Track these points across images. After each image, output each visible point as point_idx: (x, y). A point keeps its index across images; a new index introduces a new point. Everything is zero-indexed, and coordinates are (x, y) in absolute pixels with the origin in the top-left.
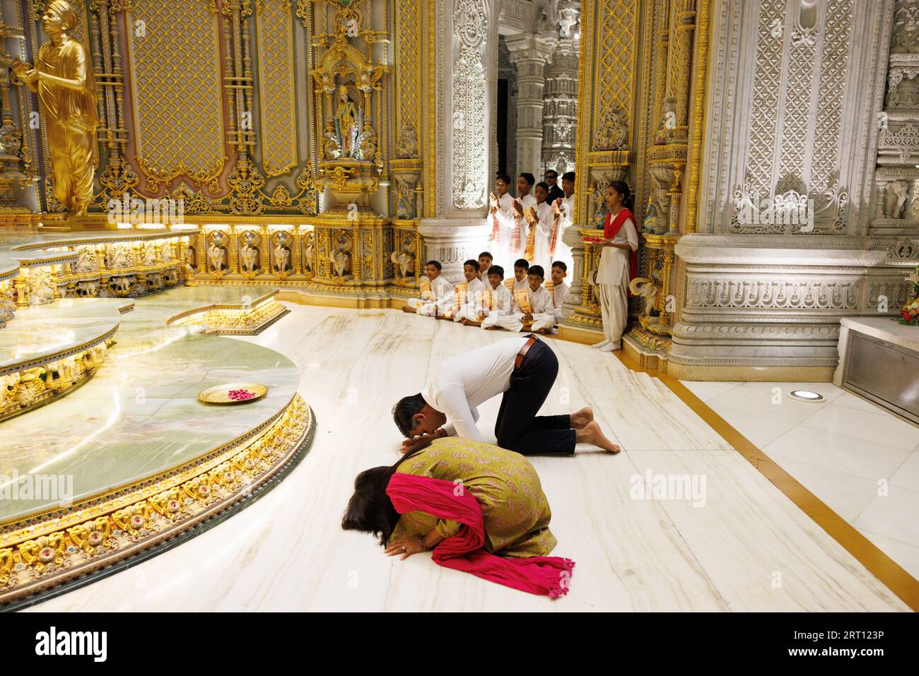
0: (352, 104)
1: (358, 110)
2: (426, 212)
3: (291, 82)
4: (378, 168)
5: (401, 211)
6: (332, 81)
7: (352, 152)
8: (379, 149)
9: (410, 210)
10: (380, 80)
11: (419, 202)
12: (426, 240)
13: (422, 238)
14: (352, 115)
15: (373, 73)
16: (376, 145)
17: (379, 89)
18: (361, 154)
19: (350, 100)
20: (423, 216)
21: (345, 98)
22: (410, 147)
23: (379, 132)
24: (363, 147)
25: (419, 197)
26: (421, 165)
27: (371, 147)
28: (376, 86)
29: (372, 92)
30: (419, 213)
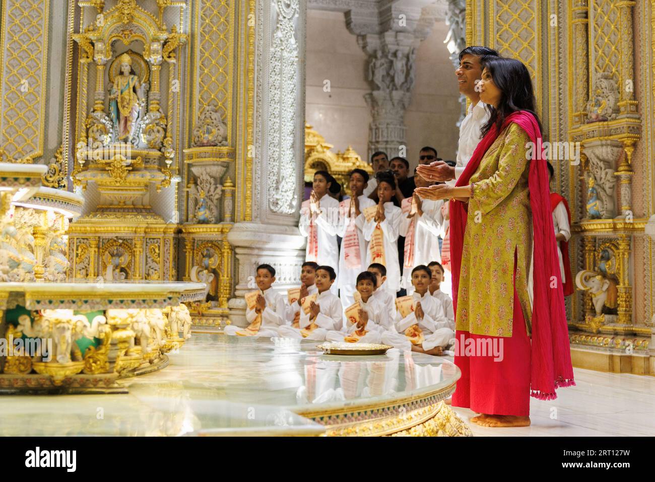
0: (136, 78)
1: (141, 85)
2: (239, 214)
3: (44, 48)
4: (166, 158)
5: (202, 214)
6: (109, 48)
7: (131, 138)
8: (169, 134)
9: (215, 212)
10: (174, 51)
11: (228, 203)
12: (238, 251)
13: (233, 248)
14: (135, 90)
15: (165, 43)
16: (165, 130)
17: (173, 61)
18: (143, 140)
19: (132, 72)
20: (233, 220)
21: (126, 70)
22: (217, 133)
23: (169, 114)
24: (148, 132)
25: (228, 196)
26: (233, 154)
27: (158, 131)
28: (169, 57)
29: (163, 64)
30: (228, 216)
